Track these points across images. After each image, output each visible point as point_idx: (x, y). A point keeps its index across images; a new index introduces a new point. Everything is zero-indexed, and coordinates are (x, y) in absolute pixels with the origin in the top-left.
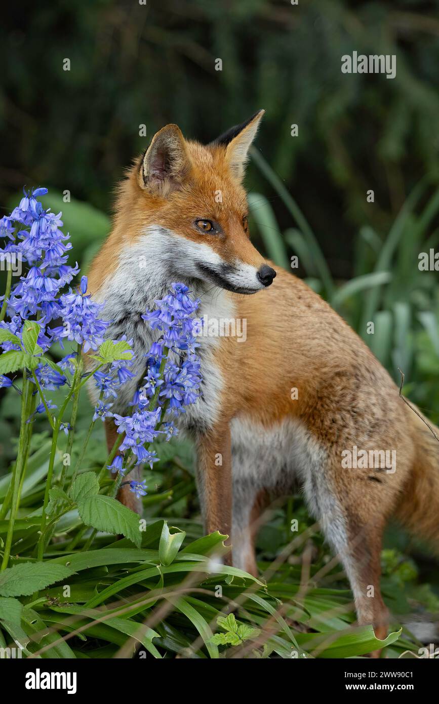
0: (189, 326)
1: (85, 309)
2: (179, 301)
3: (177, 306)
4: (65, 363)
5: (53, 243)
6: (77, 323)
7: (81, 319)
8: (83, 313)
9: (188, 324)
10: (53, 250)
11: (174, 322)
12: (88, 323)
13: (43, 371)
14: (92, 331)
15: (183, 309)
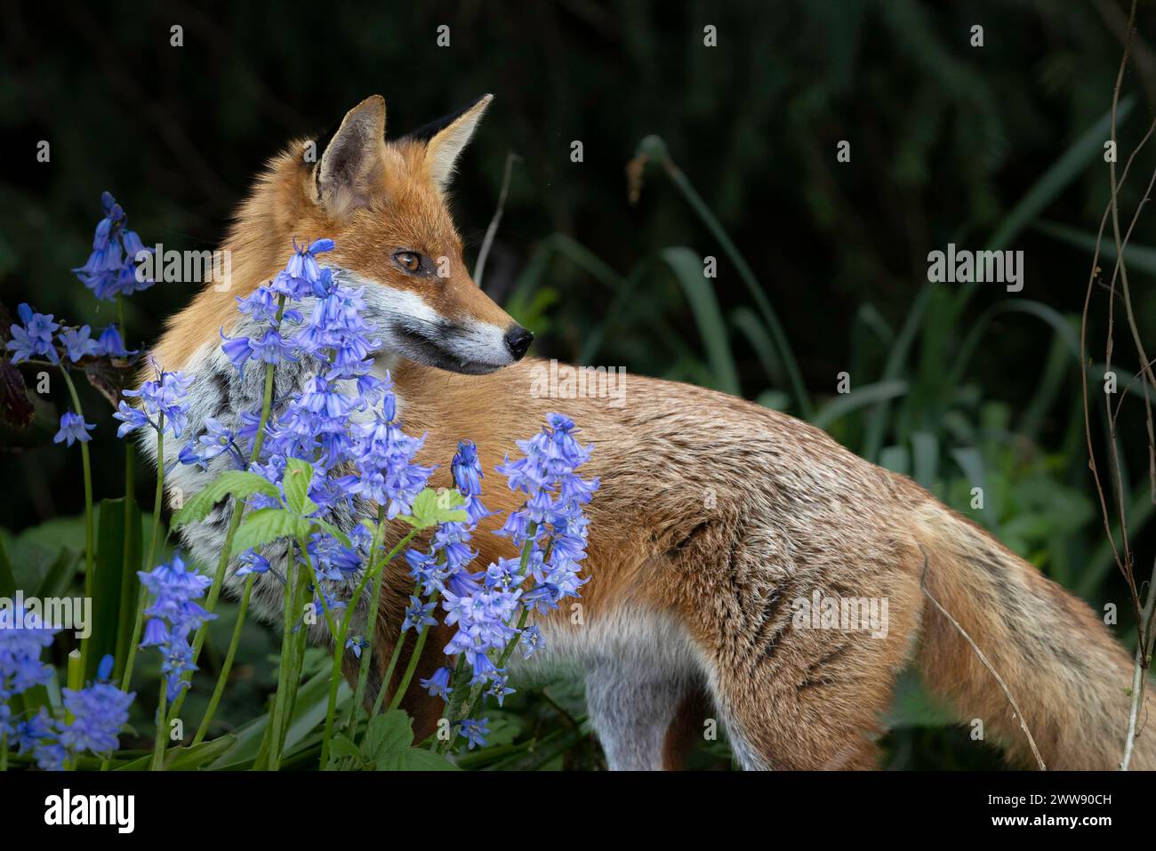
0: (572, 488)
1: (391, 447)
2: (558, 443)
3: (553, 452)
4: (357, 537)
5: (348, 336)
6: (378, 470)
7: (383, 464)
8: (388, 454)
9: (571, 485)
10: (348, 350)
11: (546, 479)
12: (396, 471)
13: (321, 547)
14: (402, 484)
15: (563, 458)
